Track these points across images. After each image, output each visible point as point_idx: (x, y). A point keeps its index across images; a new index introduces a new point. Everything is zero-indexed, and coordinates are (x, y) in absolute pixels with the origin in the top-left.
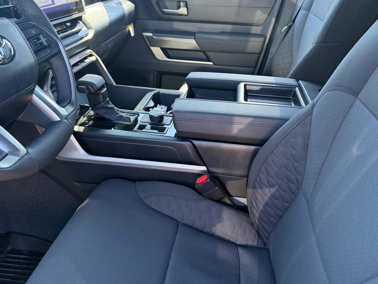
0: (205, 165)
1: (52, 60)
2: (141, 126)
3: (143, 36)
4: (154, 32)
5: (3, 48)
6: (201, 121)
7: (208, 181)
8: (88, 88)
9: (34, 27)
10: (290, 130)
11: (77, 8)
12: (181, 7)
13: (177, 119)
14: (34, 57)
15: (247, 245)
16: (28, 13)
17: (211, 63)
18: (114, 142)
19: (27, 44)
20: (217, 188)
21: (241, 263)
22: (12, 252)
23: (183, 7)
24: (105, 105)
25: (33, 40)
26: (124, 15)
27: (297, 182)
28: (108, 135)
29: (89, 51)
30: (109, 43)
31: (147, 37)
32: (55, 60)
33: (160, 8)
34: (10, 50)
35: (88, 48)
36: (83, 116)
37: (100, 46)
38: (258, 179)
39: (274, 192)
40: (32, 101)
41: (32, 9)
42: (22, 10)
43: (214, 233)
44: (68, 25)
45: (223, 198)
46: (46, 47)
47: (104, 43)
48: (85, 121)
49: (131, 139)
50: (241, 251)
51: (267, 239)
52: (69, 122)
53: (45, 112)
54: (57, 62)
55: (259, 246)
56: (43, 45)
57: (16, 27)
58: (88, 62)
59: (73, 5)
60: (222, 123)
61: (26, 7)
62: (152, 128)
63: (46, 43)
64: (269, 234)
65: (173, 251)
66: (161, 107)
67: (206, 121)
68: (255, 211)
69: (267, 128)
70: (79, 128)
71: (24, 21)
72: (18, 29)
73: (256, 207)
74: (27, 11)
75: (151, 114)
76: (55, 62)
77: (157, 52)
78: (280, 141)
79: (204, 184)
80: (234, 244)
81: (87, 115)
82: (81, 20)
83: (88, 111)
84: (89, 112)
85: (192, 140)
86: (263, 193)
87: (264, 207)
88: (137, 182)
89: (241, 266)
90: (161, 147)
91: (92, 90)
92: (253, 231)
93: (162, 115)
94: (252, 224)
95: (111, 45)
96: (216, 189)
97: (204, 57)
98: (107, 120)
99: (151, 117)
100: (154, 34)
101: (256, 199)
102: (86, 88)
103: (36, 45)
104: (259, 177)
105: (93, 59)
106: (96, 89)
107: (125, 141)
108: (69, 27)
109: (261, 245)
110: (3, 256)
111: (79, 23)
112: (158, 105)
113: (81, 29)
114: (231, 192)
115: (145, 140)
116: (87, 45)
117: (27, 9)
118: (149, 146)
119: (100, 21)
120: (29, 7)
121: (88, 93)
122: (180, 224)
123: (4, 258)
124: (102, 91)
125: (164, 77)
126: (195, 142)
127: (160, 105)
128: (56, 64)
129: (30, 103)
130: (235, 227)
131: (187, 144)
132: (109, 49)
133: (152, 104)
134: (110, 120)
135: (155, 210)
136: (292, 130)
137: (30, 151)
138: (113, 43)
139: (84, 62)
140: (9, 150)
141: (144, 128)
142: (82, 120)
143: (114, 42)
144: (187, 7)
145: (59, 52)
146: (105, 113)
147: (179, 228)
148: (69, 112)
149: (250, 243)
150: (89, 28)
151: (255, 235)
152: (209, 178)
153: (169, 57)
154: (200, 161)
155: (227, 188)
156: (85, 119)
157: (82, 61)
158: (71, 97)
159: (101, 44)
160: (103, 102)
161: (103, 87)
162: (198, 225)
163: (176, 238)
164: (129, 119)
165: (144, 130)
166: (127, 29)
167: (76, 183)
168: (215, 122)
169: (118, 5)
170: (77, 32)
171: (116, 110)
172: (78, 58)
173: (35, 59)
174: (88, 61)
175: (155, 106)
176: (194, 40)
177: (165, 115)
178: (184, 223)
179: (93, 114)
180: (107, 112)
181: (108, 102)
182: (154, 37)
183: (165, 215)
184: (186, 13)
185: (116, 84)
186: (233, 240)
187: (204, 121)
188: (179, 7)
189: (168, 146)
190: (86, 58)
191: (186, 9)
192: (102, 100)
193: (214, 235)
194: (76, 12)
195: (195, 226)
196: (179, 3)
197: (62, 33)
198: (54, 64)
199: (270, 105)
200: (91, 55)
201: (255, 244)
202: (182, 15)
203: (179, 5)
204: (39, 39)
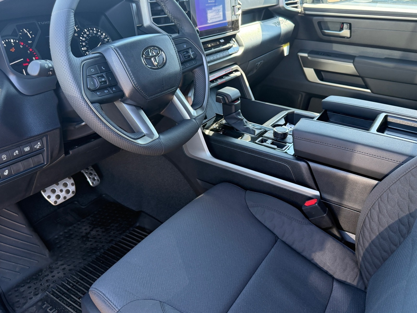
0: (318, 189)
1: (195, 70)
2: (263, 140)
3: (298, 56)
4: (311, 52)
5: (158, 57)
6: (320, 143)
7: (316, 206)
8: (224, 99)
9: (186, 42)
10: (413, 167)
11: (232, 26)
12: (344, 28)
13: (296, 138)
14: (180, 66)
15: (345, 282)
16: (184, 30)
17: (369, 91)
18: (234, 150)
19: (177, 56)
20: (325, 216)
21: (332, 295)
22: (139, 228)
23: (346, 29)
24: (235, 116)
25: (183, 53)
26: (280, 34)
27: (409, 224)
28: (231, 142)
29: (236, 67)
30: (259, 61)
31: (302, 57)
32: (197, 71)
33: (321, 29)
34: (164, 59)
35: (235, 64)
36: (216, 123)
37: (248, 63)
38: (369, 214)
39: (383, 231)
40: (172, 101)
41: (187, 28)
42: (180, 28)
43: (313, 259)
44: (221, 42)
45: (331, 228)
46: (192, 59)
47: (253, 60)
48: (216, 127)
49: (250, 149)
50: (336, 285)
51: (368, 281)
52: (196, 121)
53: (180, 110)
54: (198, 72)
55: (359, 287)
56: (190, 57)
57: (172, 42)
58: (232, 77)
59: (229, 24)
60: (342, 148)
61: (183, 26)
62: (272, 143)
63: (193, 56)
64: (371, 275)
65: (264, 260)
66: (290, 126)
67: (325, 144)
68: (360, 248)
69: (392, 162)
70: (209, 132)
71: (180, 37)
72: (173, 44)
73: (362, 245)
74: (184, 29)
75: (275, 130)
76: (197, 73)
77: (310, 73)
78: (399, 178)
79: (312, 207)
80: (331, 276)
81: (220, 123)
82: (235, 37)
83: (222, 119)
84: (222, 121)
85: (308, 161)
86: (372, 231)
87: (370, 245)
88: (248, 191)
89: (331, 298)
90: (276, 162)
91: (227, 101)
92: (356, 270)
93: (285, 132)
94: (356, 263)
95: (260, 63)
96: (323, 216)
97: (363, 84)
98: (235, 129)
99: (275, 134)
100: (309, 55)
101: (364, 236)
102: (222, 98)
103: (185, 57)
104: (370, 212)
105: (238, 74)
106: (230, 100)
107: (244, 150)
108: (222, 43)
109: (361, 286)
110: (131, 229)
111: (233, 40)
112: (288, 124)
113: (232, 46)
114: (343, 225)
115: (262, 153)
116: (235, 61)
117: (184, 27)
118: (265, 159)
119: (252, 40)
120: (186, 26)
121: (223, 103)
122: (279, 240)
123: (132, 231)
124: (236, 103)
125: (313, 99)
126: (312, 164)
127: (289, 124)
128: (197, 74)
129: (171, 102)
130: (336, 260)
131: (302, 164)
132: (257, 66)
133: (283, 122)
134: (237, 130)
135: (258, 220)
136: (414, 168)
137: (161, 137)
138: (262, 61)
139: (229, 76)
140: (147, 133)
141: (265, 142)
142: (214, 126)
143: (264, 60)
144: (350, 29)
145: (202, 64)
146: (234, 123)
147: (277, 243)
148: (198, 115)
149: (349, 281)
150: (240, 45)
151: (357, 275)
152: (318, 202)
153: (322, 79)
154: (313, 184)
155: (339, 219)
156: (217, 125)
157: (227, 75)
158: (203, 102)
159: (249, 61)
160: (234, 112)
161: (237, 99)
162: (297, 246)
163: (271, 251)
164: (254, 131)
165: (264, 144)
166: (282, 48)
167: (199, 181)
168: (335, 147)
169: (276, 24)
170: (228, 49)
171: (244, 122)
172: (224, 72)
173: (180, 68)
174: (233, 75)
175: (285, 125)
176: (352, 64)
177: (289, 133)
178: (284, 241)
179: (224, 123)
180: (236, 122)
181: (239, 113)
182: (309, 58)
183: (266, 227)
184: (348, 35)
185: (255, 99)
186: (331, 272)
187: (323, 144)
188: (342, 29)
189: (282, 163)
190: (231, 73)
191: (349, 31)
192: (234, 111)
193: (312, 261)
194: (231, 30)
195: (294, 246)
196: (342, 25)
197: (214, 48)
198: (196, 74)
199: (403, 140)
200: (236, 71)
201: (355, 283)
202: (344, 37)
203: (342, 27)
204: (188, 52)
